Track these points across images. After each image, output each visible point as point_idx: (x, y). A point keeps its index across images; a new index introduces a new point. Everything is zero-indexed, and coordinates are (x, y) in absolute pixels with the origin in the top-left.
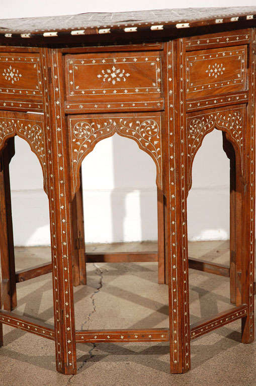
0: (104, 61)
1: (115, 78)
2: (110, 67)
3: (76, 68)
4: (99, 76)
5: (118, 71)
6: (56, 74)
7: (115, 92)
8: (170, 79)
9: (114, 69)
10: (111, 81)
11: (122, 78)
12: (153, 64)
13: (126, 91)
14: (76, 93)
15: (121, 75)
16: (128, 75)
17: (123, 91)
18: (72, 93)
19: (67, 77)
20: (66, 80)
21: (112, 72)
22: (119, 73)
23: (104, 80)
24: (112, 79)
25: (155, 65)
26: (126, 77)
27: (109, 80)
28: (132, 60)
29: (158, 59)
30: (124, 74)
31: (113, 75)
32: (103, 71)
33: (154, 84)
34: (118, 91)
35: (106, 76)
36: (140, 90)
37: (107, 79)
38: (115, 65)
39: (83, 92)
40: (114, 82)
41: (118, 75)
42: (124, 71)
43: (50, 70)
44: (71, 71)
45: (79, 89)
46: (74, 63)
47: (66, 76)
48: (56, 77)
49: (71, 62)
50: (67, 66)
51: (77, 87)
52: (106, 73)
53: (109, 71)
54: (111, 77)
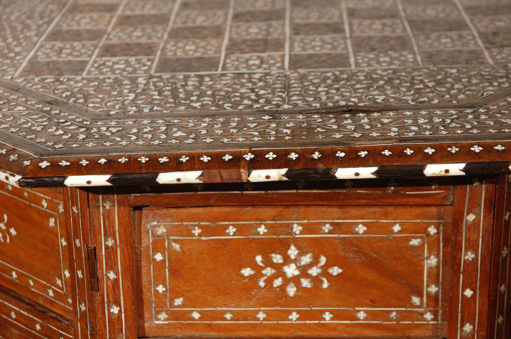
0: (262, 230)
1: (296, 280)
2: (282, 247)
3: (177, 247)
4: (247, 272)
5: (306, 259)
6: (111, 266)
7: (294, 316)
8: (468, 293)
9: (293, 252)
10: (283, 288)
11: (316, 280)
12: (415, 242)
13: (328, 316)
14: (173, 316)
15: (314, 271)
16: (335, 271)
17: (319, 315)
18: (163, 316)
19: (148, 273)
20: (144, 279)
21: (287, 260)
22: (310, 266)
23: (262, 284)
24: (287, 281)
25: (421, 246)
26: (329, 277)
27: (278, 282)
28: (350, 229)
29: (432, 230)
30: (325, 268)
31: (291, 271)
32: (259, 259)
33: (416, 300)
34: (303, 316)
35: (269, 271)
36: (371, 315)
37: (269, 281)
38: (297, 242)
39: (196, 315)
40: (291, 290)
41: (304, 271)
42: (323, 260)
43: (92, 255)
44: (159, 257)
45: (184, 305)
46: (169, 234)
47: (144, 270)
48: (112, 275)
49: (161, 230)
50: (148, 241)
51: (178, 301)
52: (268, 263)
53: (277, 259)
54: (282, 274)
